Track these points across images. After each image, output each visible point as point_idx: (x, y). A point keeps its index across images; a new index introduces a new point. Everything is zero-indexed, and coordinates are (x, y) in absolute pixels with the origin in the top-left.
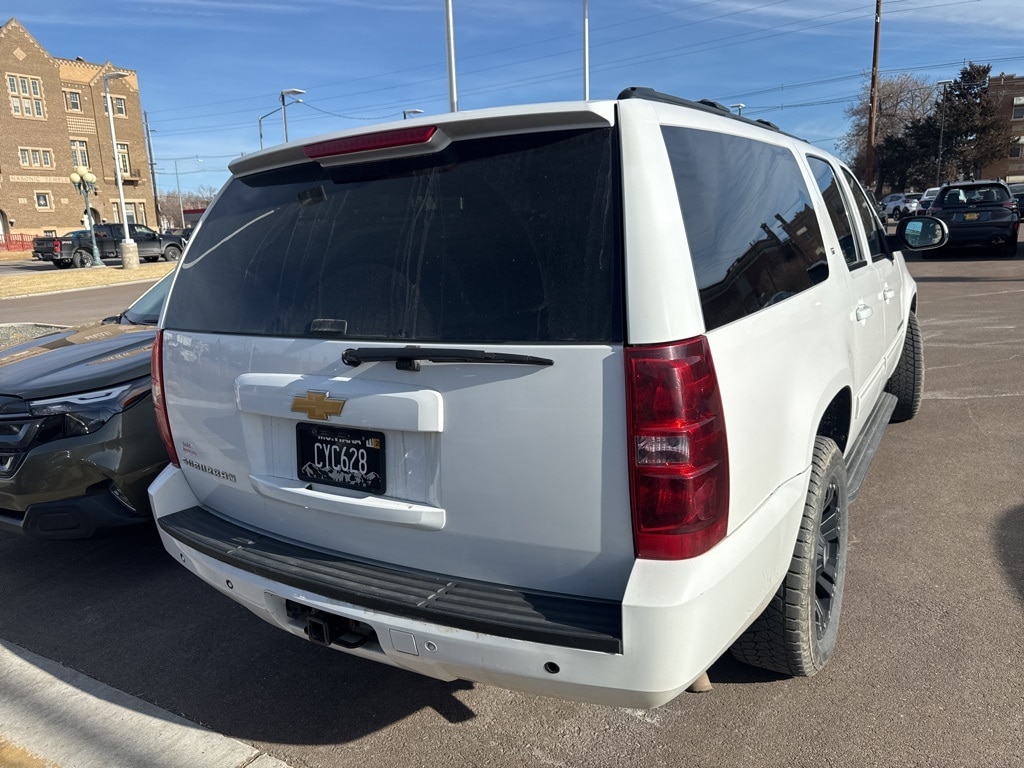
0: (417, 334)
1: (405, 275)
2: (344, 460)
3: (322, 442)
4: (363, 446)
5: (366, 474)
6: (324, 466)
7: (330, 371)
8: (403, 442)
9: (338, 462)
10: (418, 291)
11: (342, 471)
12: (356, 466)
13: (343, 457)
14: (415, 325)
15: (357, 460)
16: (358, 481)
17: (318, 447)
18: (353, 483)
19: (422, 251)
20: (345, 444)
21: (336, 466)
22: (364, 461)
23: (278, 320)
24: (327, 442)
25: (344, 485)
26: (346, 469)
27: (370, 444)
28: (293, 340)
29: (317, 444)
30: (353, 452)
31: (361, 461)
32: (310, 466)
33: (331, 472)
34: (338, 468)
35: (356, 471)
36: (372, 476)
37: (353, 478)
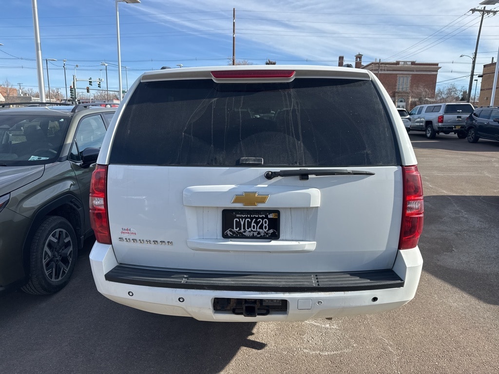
0: (305, 164)
1: (293, 136)
2: (254, 226)
3: (239, 218)
4: (267, 217)
5: (267, 231)
6: (240, 229)
7: (255, 182)
8: (291, 213)
9: (249, 226)
10: (302, 144)
11: (252, 231)
12: (261, 227)
13: (253, 224)
14: (303, 159)
15: (262, 224)
16: (262, 234)
17: (236, 221)
18: (259, 236)
19: (300, 127)
20: (255, 217)
21: (248, 229)
22: (267, 225)
23: (216, 159)
24: (242, 218)
25: (253, 237)
26: (255, 230)
27: (271, 216)
28: (228, 168)
29: (236, 219)
30: (260, 221)
31: (265, 225)
32: (230, 231)
33: (245, 232)
34: (250, 229)
35: (261, 230)
36: (271, 231)
37: (259, 233)
